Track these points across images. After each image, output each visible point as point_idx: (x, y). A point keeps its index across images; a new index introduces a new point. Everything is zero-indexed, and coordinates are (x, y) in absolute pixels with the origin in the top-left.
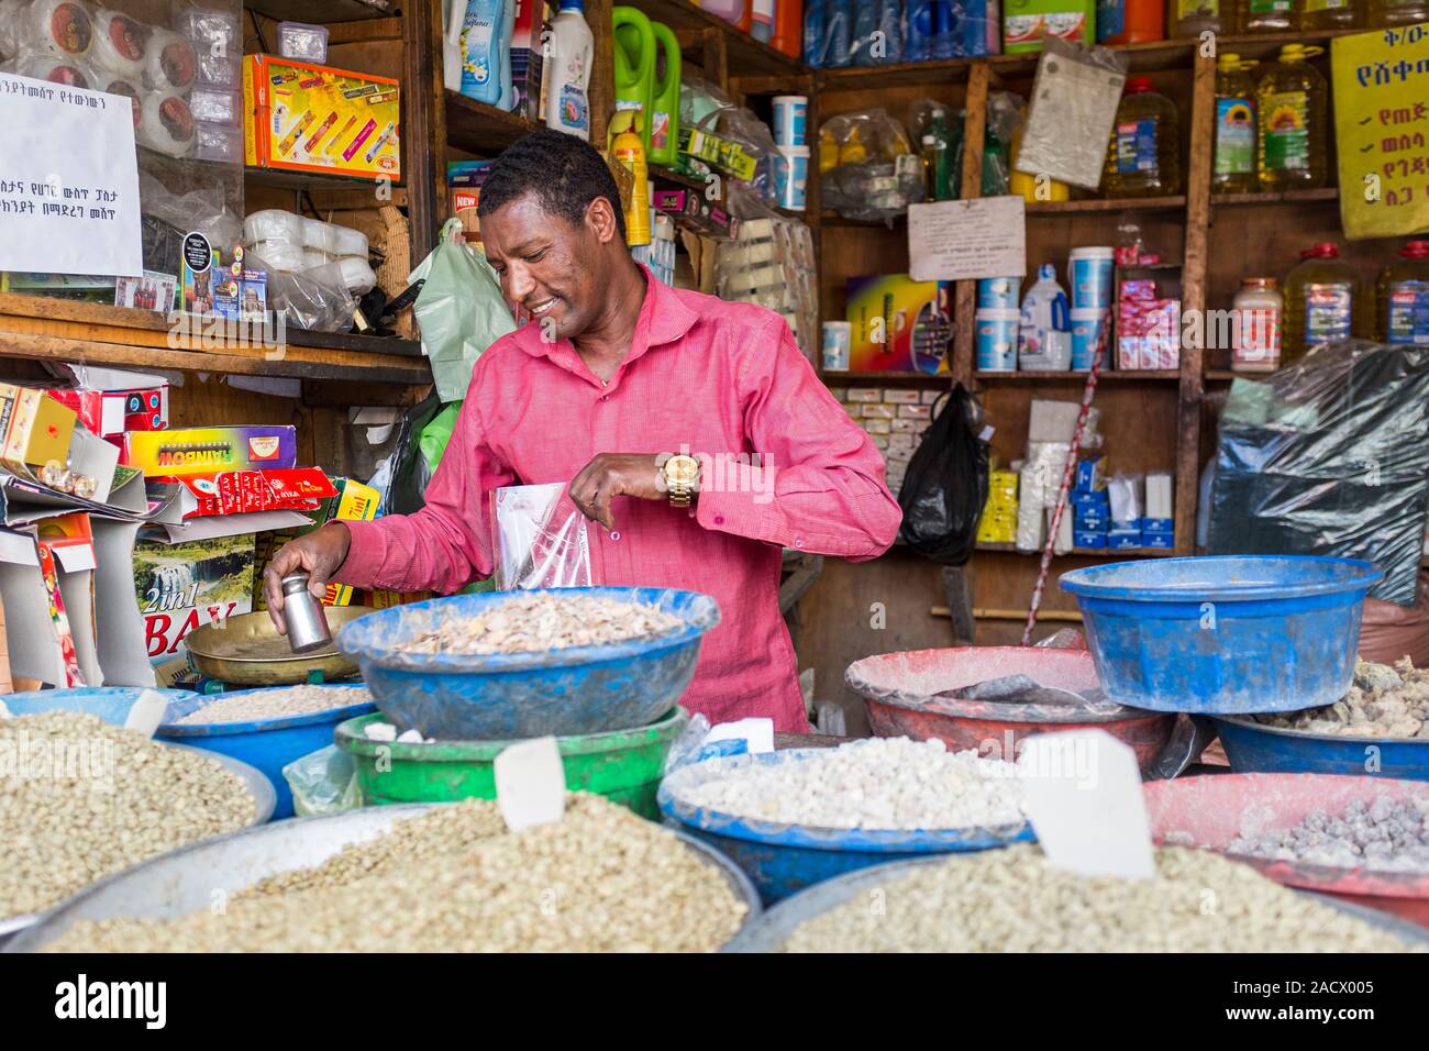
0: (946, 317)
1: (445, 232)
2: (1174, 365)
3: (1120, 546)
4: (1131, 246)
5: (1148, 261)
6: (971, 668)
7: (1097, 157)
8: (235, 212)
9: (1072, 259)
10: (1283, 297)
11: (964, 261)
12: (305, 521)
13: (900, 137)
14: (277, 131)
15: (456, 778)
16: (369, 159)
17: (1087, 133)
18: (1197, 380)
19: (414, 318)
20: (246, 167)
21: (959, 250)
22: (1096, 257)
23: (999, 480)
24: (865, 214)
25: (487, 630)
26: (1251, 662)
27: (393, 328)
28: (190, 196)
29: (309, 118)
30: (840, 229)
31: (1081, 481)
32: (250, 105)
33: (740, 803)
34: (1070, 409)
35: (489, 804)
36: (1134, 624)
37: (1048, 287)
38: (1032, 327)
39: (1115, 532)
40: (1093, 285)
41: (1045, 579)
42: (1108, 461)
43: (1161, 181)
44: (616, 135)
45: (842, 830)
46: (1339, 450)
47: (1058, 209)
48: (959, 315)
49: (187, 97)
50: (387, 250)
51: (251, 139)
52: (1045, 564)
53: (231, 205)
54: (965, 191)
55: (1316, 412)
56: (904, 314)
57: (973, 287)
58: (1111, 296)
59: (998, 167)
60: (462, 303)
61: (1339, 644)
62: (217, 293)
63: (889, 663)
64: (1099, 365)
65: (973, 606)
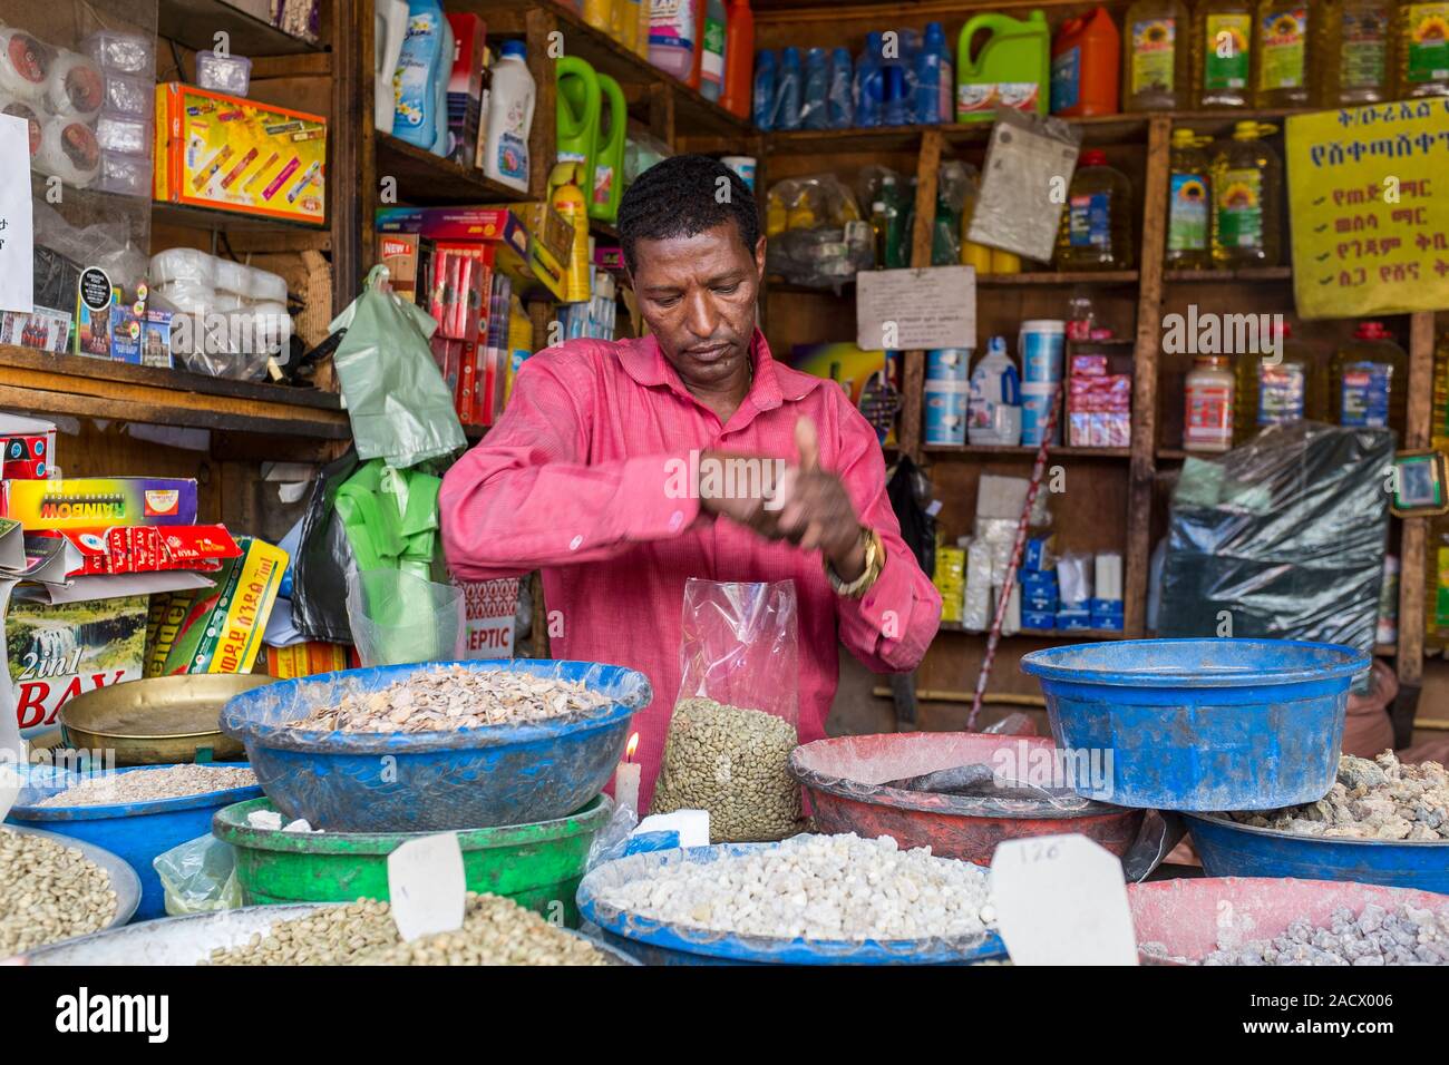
0: (894, 387)
1: (371, 279)
2: (1126, 442)
3: (1069, 627)
4: (1083, 320)
5: (1099, 336)
6: (923, 755)
7: (1050, 229)
8: (139, 246)
9: (1023, 331)
10: (1236, 377)
11: (916, 330)
12: (205, 583)
13: (850, 203)
14: (191, 164)
15: (347, 874)
16: (291, 199)
17: (1040, 205)
18: (1149, 459)
19: (334, 370)
20: (154, 201)
21: (908, 320)
22: (1047, 331)
23: (945, 557)
24: (813, 280)
25: (391, 707)
26: (1230, 756)
27: (312, 379)
28: (92, 229)
29: (227, 153)
30: (786, 296)
31: (1029, 560)
32: (163, 137)
33: (668, 907)
34: (1019, 486)
35: (383, 906)
36: (1104, 711)
37: (998, 359)
38: (981, 400)
39: (1064, 613)
40: (1044, 359)
41: (992, 661)
42: (1057, 541)
43: (1114, 255)
44: (556, 188)
45: (784, 941)
46: (1292, 533)
47: (1010, 280)
48: (908, 385)
49: (94, 124)
50: (308, 296)
51: (162, 174)
52: (992, 645)
53: (135, 239)
54: (916, 259)
55: (1268, 494)
56: (851, 384)
57: (922, 357)
58: (1062, 371)
59: (949, 236)
60: (386, 354)
61: (1324, 736)
62: (116, 333)
63: (834, 749)
64: (1050, 441)
65: (917, 687)
